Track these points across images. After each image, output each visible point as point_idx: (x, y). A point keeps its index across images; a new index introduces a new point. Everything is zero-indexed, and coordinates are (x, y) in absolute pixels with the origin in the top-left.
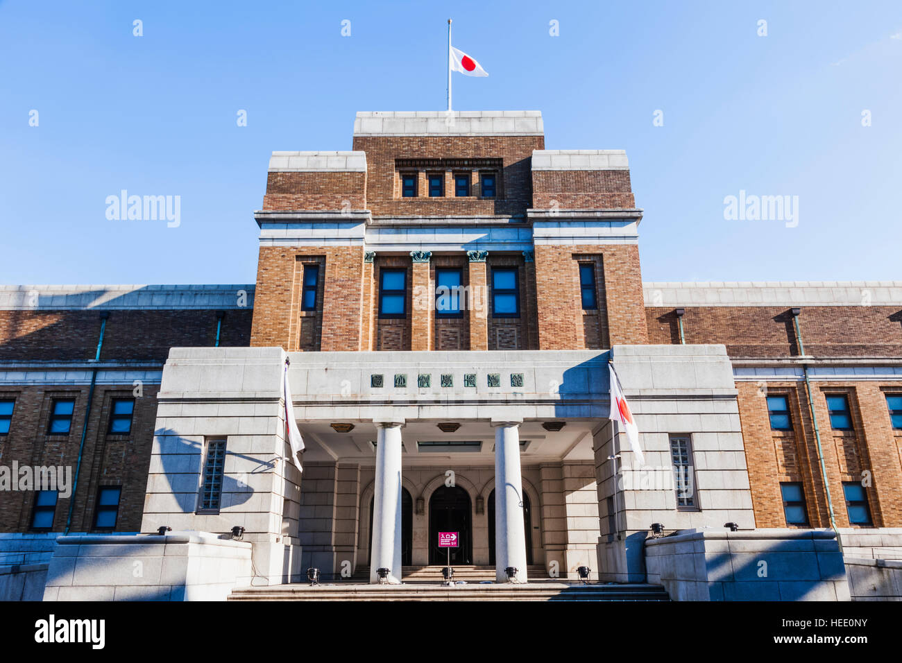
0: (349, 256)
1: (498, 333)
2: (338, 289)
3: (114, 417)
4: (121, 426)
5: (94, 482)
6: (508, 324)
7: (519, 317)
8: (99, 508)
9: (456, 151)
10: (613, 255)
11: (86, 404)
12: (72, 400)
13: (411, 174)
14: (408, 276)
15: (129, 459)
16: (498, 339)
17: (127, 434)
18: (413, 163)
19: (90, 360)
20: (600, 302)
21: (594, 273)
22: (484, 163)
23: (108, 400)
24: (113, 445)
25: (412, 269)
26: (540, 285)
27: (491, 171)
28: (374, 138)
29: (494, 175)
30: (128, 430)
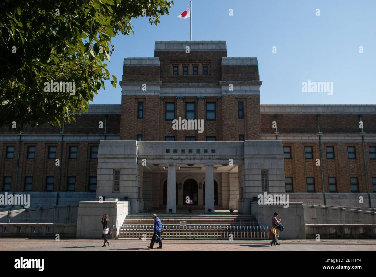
0: (154, 99)
1: (208, 127)
2: (151, 111)
3: (70, 153)
4: (73, 156)
5: (66, 175)
6: (211, 123)
7: (216, 121)
8: (68, 184)
9: (193, 57)
10: (251, 98)
11: (61, 148)
12: (56, 146)
13: (176, 66)
14: (176, 105)
15: (77, 167)
16: (208, 128)
17: (76, 158)
18: (177, 62)
19: (61, 133)
20: (245, 116)
21: (243, 105)
22: (204, 61)
23: (68, 147)
24: (71, 162)
25: (177, 103)
26: (223, 110)
27: (206, 65)
28: (162, 52)
29: (208, 66)
30: (76, 157)
